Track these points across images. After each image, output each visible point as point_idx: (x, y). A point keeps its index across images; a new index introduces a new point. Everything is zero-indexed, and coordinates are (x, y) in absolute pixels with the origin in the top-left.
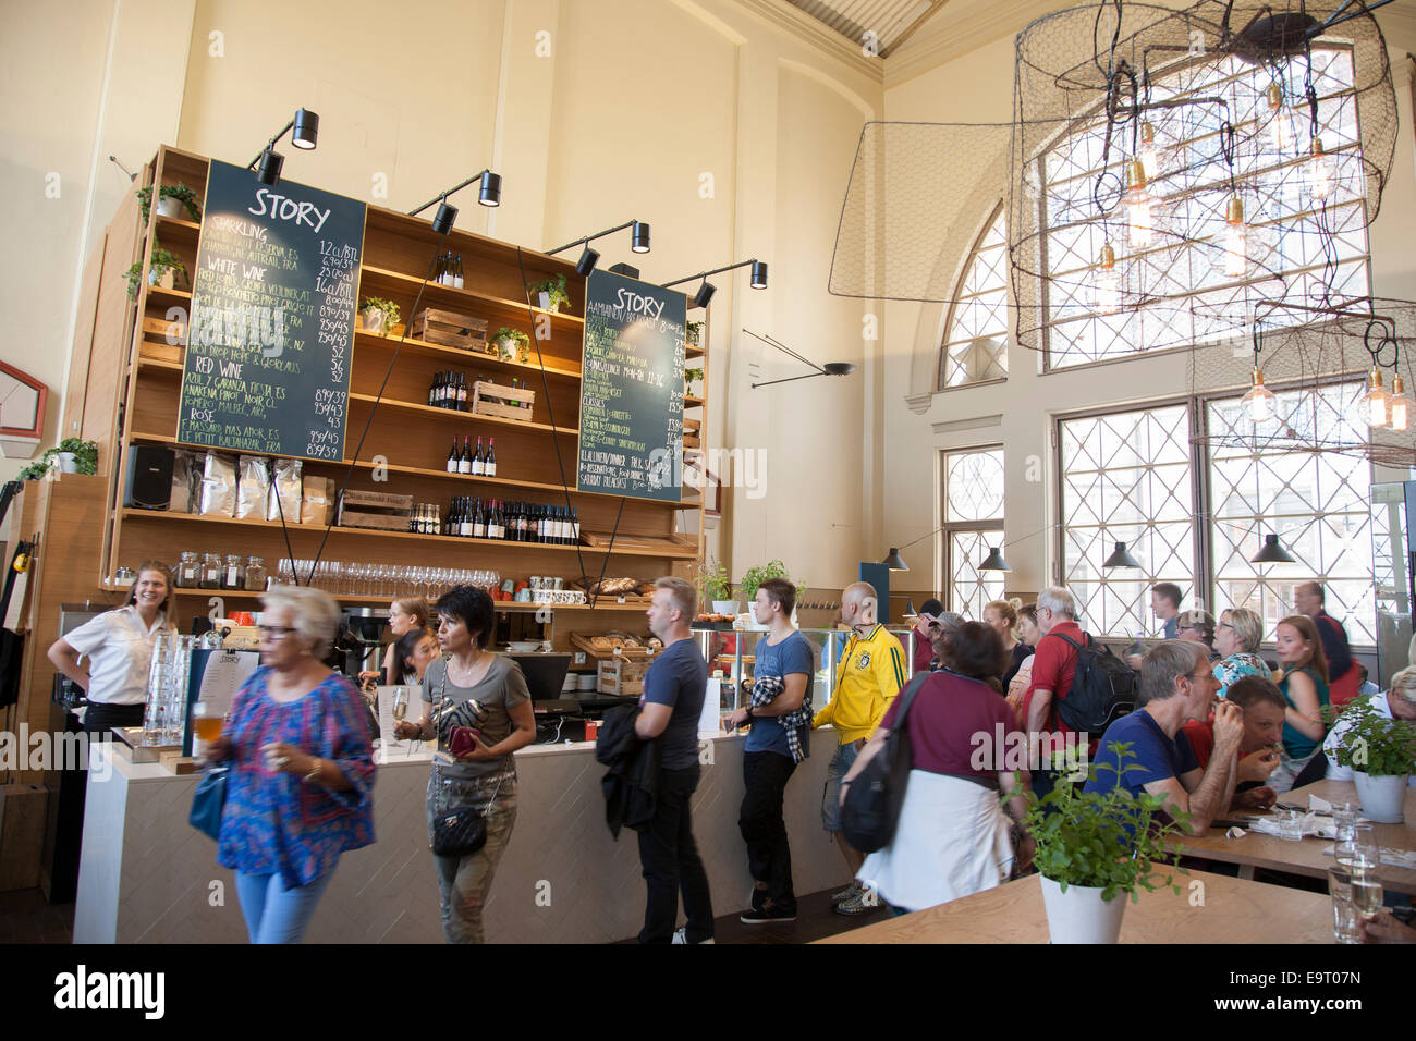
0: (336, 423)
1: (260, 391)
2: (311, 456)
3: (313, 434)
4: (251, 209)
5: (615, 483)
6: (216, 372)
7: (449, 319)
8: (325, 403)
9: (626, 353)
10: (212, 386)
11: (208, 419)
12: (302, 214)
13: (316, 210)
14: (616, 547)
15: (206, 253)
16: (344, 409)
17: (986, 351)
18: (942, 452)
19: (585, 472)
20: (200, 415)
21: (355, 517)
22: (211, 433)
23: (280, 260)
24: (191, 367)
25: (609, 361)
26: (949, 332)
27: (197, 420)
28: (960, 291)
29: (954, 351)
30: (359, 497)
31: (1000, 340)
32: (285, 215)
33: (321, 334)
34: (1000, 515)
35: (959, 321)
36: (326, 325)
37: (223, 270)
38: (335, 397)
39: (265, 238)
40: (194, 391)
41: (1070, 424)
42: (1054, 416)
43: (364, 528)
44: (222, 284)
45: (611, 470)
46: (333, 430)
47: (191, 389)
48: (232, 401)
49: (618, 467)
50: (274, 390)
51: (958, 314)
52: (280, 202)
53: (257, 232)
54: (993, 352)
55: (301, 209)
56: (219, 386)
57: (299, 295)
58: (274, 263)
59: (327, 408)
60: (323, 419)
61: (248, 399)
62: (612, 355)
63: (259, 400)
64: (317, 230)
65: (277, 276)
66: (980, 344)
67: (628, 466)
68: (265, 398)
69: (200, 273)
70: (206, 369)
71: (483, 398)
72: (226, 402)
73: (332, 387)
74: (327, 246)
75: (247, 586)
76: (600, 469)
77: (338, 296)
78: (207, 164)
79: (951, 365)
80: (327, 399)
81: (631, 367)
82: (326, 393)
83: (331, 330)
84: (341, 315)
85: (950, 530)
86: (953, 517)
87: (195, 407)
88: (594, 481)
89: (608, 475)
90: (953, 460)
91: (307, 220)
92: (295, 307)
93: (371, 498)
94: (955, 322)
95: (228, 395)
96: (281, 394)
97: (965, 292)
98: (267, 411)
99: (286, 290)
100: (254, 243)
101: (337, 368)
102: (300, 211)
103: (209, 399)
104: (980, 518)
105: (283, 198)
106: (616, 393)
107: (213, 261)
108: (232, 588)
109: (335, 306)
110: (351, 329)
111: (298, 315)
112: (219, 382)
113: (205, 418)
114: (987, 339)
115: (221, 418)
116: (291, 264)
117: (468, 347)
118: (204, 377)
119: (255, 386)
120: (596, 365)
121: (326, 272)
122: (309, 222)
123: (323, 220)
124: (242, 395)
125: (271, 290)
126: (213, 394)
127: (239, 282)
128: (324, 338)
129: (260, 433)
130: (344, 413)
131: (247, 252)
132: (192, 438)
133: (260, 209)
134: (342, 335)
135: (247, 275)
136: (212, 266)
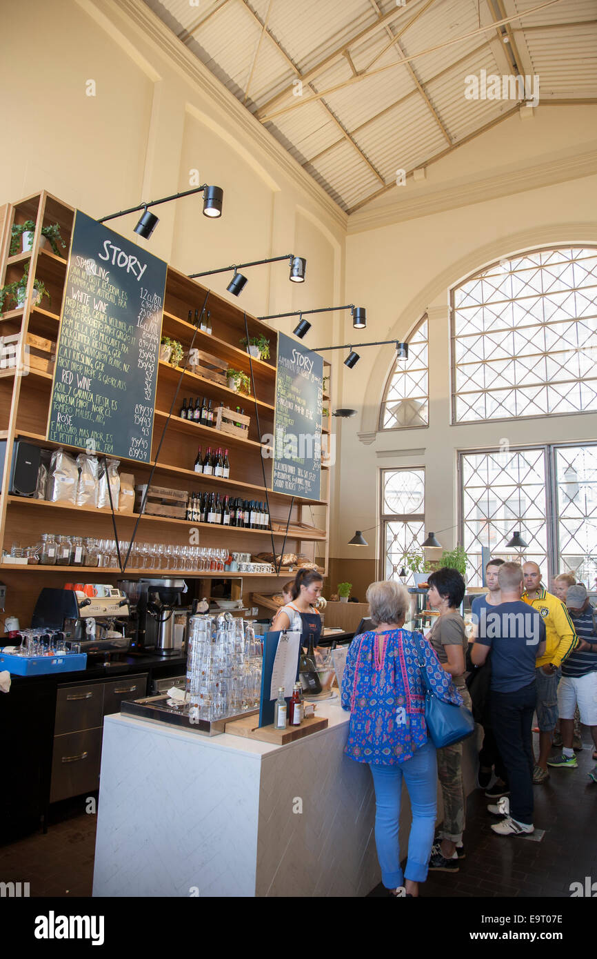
0: (146, 433)
1: (102, 402)
2: (131, 458)
3: (133, 439)
4: (100, 255)
5: (290, 486)
6: (75, 384)
7: (209, 359)
8: (140, 416)
9: (296, 395)
10: (71, 395)
11: (69, 423)
12: (130, 265)
13: (138, 263)
14: (290, 532)
15: (71, 285)
16: (151, 421)
17: (412, 407)
18: (381, 469)
19: (276, 478)
20: (63, 418)
21: (153, 507)
22: (70, 434)
23: (117, 298)
24: (58, 378)
25: (288, 399)
26: (387, 394)
27: (62, 423)
28: (395, 369)
29: (389, 405)
30: (157, 492)
31: (422, 401)
32: (121, 263)
33: (140, 361)
34: (421, 511)
35: (393, 387)
36: (142, 355)
37: (81, 301)
38: (146, 412)
39: (108, 278)
40: (61, 398)
41: (467, 457)
42: (458, 451)
43: (159, 515)
44: (81, 312)
45: (289, 476)
46: (145, 438)
47: (58, 396)
48: (84, 409)
49: (292, 475)
50: (110, 402)
51: (393, 383)
52: (118, 253)
53: (103, 273)
54: (417, 409)
55: (130, 261)
56: (76, 396)
57: (127, 328)
58: (112, 299)
59: (142, 420)
60: (139, 428)
61: (94, 408)
62: (290, 395)
63: (101, 410)
64: (139, 279)
65: (114, 311)
66: (407, 403)
67: (296, 475)
68: (105, 408)
69: (67, 301)
70: (68, 381)
71: (224, 420)
72: (80, 409)
73: (145, 404)
74: (144, 292)
75: (87, 563)
76: (284, 476)
77: (149, 333)
78: (73, 213)
79: (387, 416)
80: (142, 412)
81: (299, 405)
82: (141, 408)
83: (145, 358)
84: (151, 348)
85: (385, 519)
86: (387, 512)
87: (60, 412)
88: (280, 484)
89: (287, 480)
90: (387, 475)
91: (133, 270)
92: (124, 337)
93: (163, 493)
94: (391, 388)
95: (81, 403)
96: (114, 406)
97: (398, 369)
98: (106, 419)
99: (120, 322)
100: (101, 283)
101: (148, 389)
102: (130, 262)
103: (69, 406)
104: (406, 513)
105: (120, 250)
106: (291, 422)
107: (75, 292)
108: (78, 565)
109: (148, 340)
110: (157, 360)
111: (126, 343)
112: (76, 392)
113: (66, 422)
114: (413, 399)
115: (77, 422)
116: (123, 303)
117: (218, 381)
118: (67, 386)
119: (99, 397)
120: (282, 401)
121: (143, 312)
122: (134, 272)
123: (142, 271)
124: (90, 404)
125: (111, 321)
126: (72, 402)
127: (91, 313)
128: (141, 365)
129: (101, 437)
130: (151, 425)
131: (97, 288)
132: (57, 438)
133: (105, 256)
134: (151, 363)
135: (96, 307)
136: (74, 296)
